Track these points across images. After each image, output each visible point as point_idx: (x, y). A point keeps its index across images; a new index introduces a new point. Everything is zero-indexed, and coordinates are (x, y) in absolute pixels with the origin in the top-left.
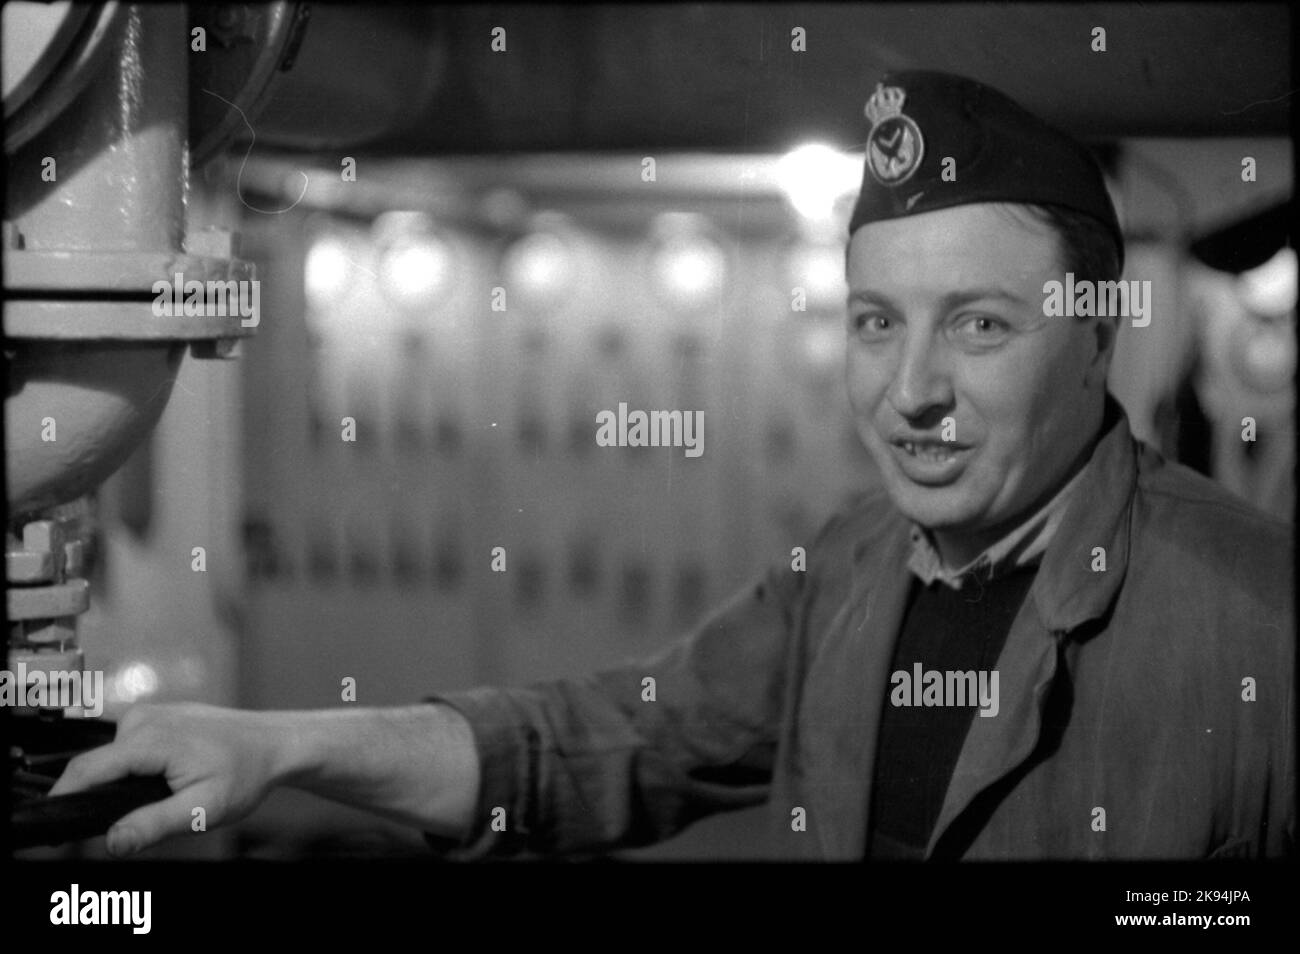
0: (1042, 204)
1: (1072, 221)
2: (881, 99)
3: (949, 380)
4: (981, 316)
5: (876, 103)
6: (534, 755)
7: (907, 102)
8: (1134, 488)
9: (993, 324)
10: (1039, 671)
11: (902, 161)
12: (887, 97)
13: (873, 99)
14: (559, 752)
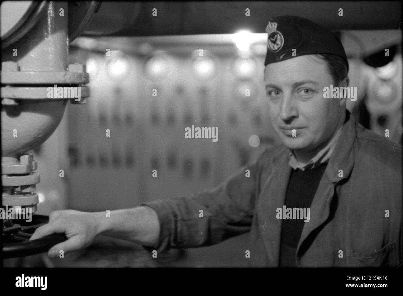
0: (321, 54)
1: (332, 58)
2: (270, 26)
3: (297, 109)
4: (305, 89)
5: (269, 28)
6: (176, 222)
7: (278, 26)
8: (356, 138)
9: (309, 91)
10: (329, 194)
11: (278, 45)
12: (272, 26)
13: (268, 26)
14: (183, 220)
